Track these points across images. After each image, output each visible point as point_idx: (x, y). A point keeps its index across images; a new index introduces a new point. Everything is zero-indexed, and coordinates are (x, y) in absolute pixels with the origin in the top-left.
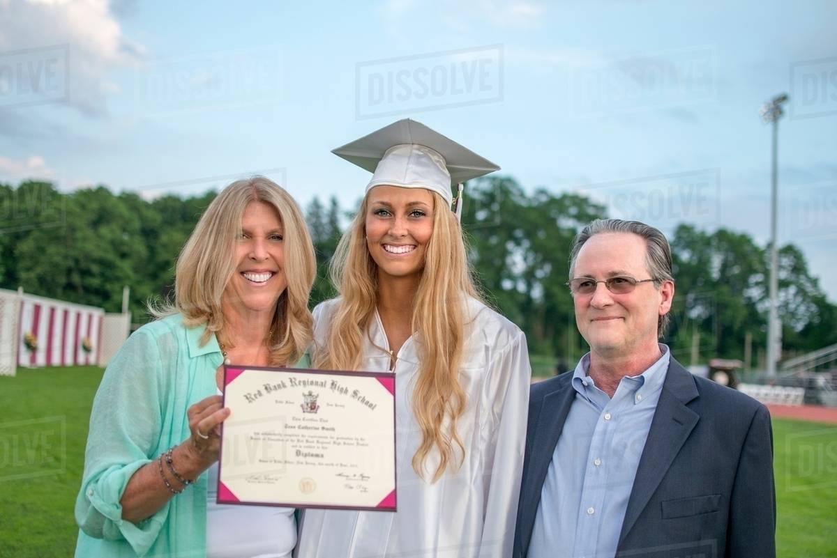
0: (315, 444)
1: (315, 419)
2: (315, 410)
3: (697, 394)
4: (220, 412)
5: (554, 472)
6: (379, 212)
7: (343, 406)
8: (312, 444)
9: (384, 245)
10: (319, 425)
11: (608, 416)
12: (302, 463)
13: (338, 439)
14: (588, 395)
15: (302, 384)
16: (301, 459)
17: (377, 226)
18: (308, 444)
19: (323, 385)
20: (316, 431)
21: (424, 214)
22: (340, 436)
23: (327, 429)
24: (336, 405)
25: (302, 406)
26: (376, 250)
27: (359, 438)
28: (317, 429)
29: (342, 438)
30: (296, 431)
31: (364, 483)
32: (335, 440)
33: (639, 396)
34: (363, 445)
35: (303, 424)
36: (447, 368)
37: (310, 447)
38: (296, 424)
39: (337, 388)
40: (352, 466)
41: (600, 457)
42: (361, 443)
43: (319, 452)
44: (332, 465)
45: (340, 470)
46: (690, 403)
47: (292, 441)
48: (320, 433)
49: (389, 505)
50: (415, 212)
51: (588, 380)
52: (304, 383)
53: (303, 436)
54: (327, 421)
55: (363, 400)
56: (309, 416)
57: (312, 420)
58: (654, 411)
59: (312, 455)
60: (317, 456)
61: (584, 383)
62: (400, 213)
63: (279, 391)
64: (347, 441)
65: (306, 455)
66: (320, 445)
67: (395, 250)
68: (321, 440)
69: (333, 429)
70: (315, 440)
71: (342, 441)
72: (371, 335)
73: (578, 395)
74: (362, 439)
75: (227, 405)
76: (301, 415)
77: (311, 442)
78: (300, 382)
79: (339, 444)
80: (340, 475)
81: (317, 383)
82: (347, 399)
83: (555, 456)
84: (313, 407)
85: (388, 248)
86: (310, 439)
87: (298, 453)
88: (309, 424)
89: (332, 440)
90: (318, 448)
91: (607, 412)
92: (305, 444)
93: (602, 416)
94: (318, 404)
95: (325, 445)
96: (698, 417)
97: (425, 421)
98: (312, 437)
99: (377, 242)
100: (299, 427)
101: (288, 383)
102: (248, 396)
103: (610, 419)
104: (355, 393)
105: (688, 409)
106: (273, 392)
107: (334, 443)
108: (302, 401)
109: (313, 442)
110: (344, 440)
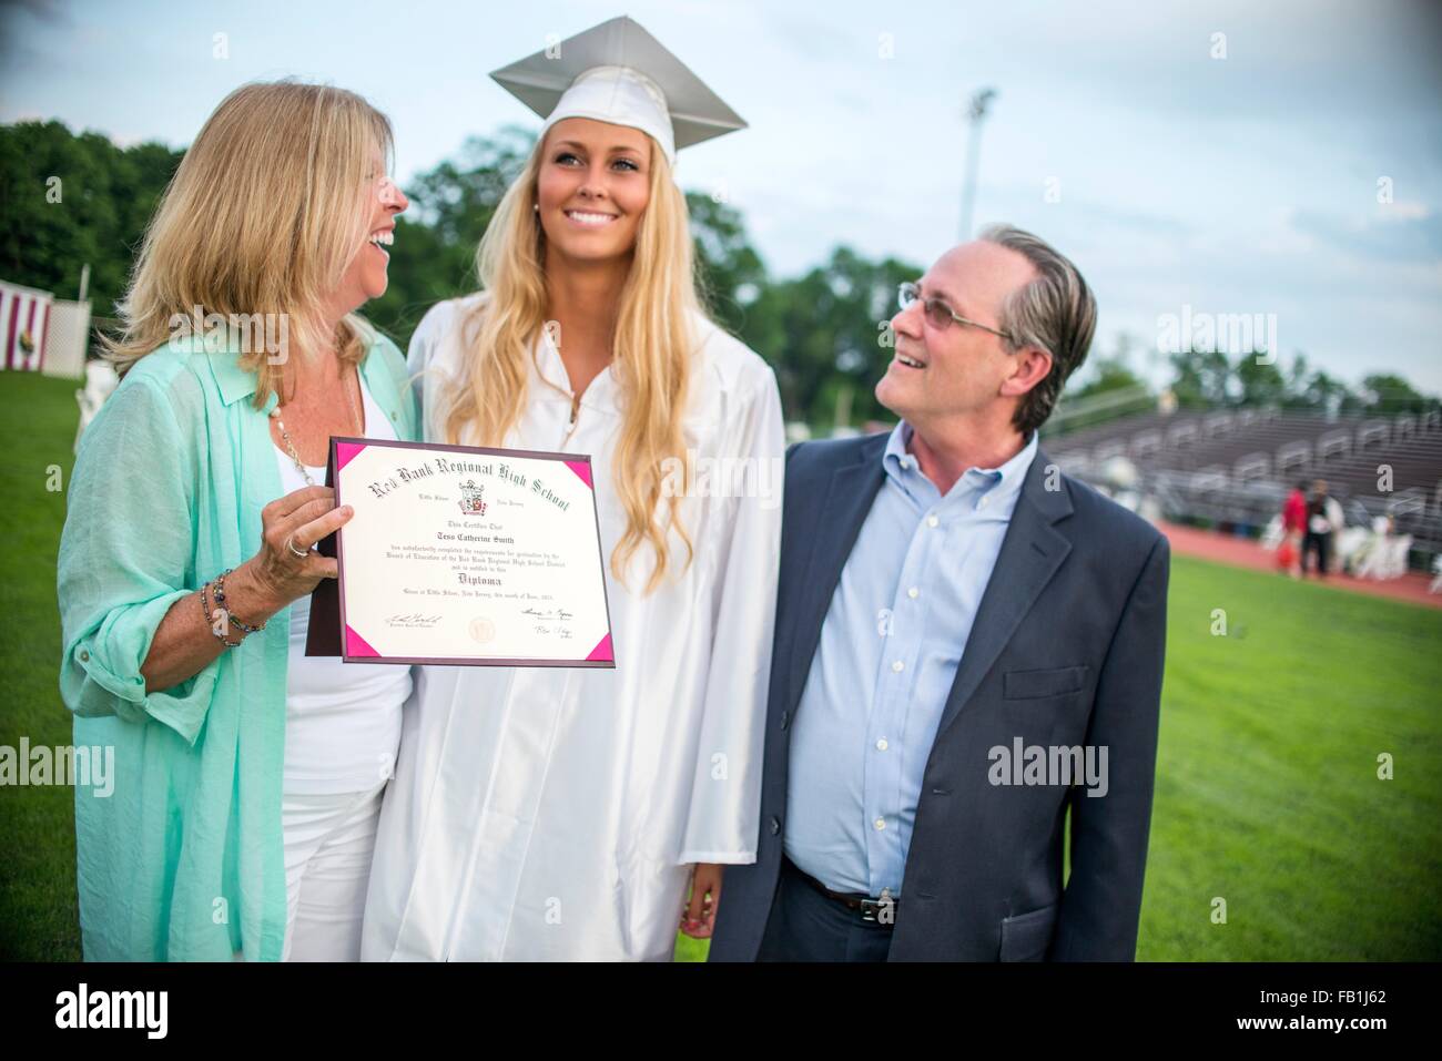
0: (486, 564)
1: (483, 524)
2: (480, 512)
3: (1070, 510)
4: (336, 512)
5: (842, 599)
6: (563, 158)
7: (522, 505)
8: (483, 565)
9: (567, 213)
10: (492, 534)
11: (934, 521)
12: (470, 594)
13: (519, 555)
14: (906, 482)
15: (456, 468)
16: (468, 587)
17: (558, 181)
18: (478, 564)
19: (488, 470)
20: (486, 543)
21: (634, 167)
22: (522, 552)
23: (502, 541)
24: (511, 504)
25: (460, 503)
26: (554, 220)
27: (551, 555)
28: (488, 540)
29: (524, 555)
30: (455, 544)
31: (566, 625)
32: (515, 557)
33: (985, 499)
34: (556, 565)
35: (467, 532)
36: (667, 416)
37: (480, 569)
38: (455, 531)
39: (509, 476)
40: (545, 597)
41: (920, 585)
42: (553, 562)
43: (495, 576)
44: (515, 596)
45: (528, 604)
46: (1060, 522)
47: (451, 558)
48: (492, 546)
49: (603, 656)
50: (620, 163)
51: (908, 460)
52: (460, 467)
53: (467, 551)
54: (500, 528)
55: (550, 495)
56: (473, 519)
57: (477, 526)
58: (1005, 526)
59: (484, 581)
60: (491, 582)
61: (904, 464)
62: (598, 163)
63: (422, 479)
64: (533, 559)
65: (475, 582)
66: (494, 565)
67: (585, 219)
68: (494, 557)
69: (511, 541)
70: (486, 557)
71: (526, 559)
72: (539, 363)
73: (889, 480)
74: (554, 556)
75: (344, 501)
76: (459, 517)
77: (479, 561)
78: (452, 465)
79: (522, 563)
80: (528, 612)
81: (478, 468)
82: (525, 493)
83: (846, 575)
84: (477, 506)
85: (575, 215)
86: (479, 557)
87: (462, 578)
88: (476, 533)
89: (511, 558)
90: (492, 570)
91: (934, 514)
92: (470, 564)
93: (924, 521)
94: (484, 500)
95: (501, 566)
96: (1070, 547)
97: (632, 498)
98: (481, 553)
99: (557, 207)
100: (460, 537)
101: (435, 468)
102: (376, 487)
103: (937, 527)
104: (537, 485)
105: (1055, 533)
106: (414, 482)
107: (515, 562)
108: (459, 495)
109: (484, 561)
110: (529, 558)
